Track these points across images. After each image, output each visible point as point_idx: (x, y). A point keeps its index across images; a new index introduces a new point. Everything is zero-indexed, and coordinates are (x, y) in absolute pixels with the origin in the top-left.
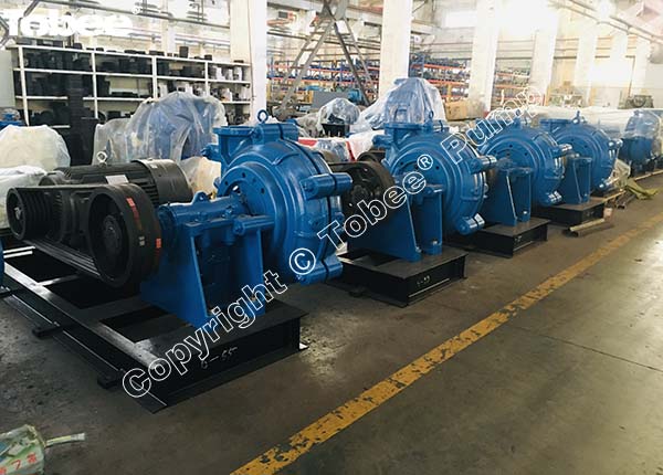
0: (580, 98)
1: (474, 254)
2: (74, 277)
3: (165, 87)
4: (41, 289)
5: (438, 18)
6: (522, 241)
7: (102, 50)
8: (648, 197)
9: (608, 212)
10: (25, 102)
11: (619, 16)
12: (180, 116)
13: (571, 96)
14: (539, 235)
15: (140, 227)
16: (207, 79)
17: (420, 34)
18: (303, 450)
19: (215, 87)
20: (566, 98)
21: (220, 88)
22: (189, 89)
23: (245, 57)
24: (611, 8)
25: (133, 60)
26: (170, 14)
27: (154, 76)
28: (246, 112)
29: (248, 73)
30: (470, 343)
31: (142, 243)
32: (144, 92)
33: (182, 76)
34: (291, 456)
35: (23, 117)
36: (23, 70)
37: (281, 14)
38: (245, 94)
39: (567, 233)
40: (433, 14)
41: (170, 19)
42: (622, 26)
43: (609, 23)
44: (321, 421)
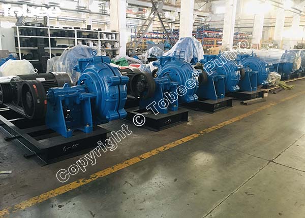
0: (277, 45)
1: (198, 112)
2: (23, 118)
3: (81, 43)
4: (9, 123)
5: (212, 9)
6: (220, 107)
7: (53, 27)
8: (289, 89)
9: (266, 95)
10: (20, 50)
11: (296, 7)
12: (81, 55)
13: (272, 44)
14: (229, 104)
15: (38, 96)
16: (99, 39)
17: (204, 17)
18: (94, 179)
19: (104, 42)
20: (270, 45)
21: (106, 43)
22: (91, 44)
23: (116, 29)
24: (292, 4)
25: (66, 32)
26: (90, 11)
27: (76, 38)
28: (117, 53)
29: (118, 36)
30: (178, 144)
31: (39, 102)
32: (71, 45)
33: (88, 38)
34: (89, 181)
35: (19, 56)
36: (18, 36)
37: (139, 10)
38: (116, 45)
39: (242, 103)
40: (210, 8)
41: (90, 13)
42: (298, 12)
43: (290, 10)
44: (105, 170)
